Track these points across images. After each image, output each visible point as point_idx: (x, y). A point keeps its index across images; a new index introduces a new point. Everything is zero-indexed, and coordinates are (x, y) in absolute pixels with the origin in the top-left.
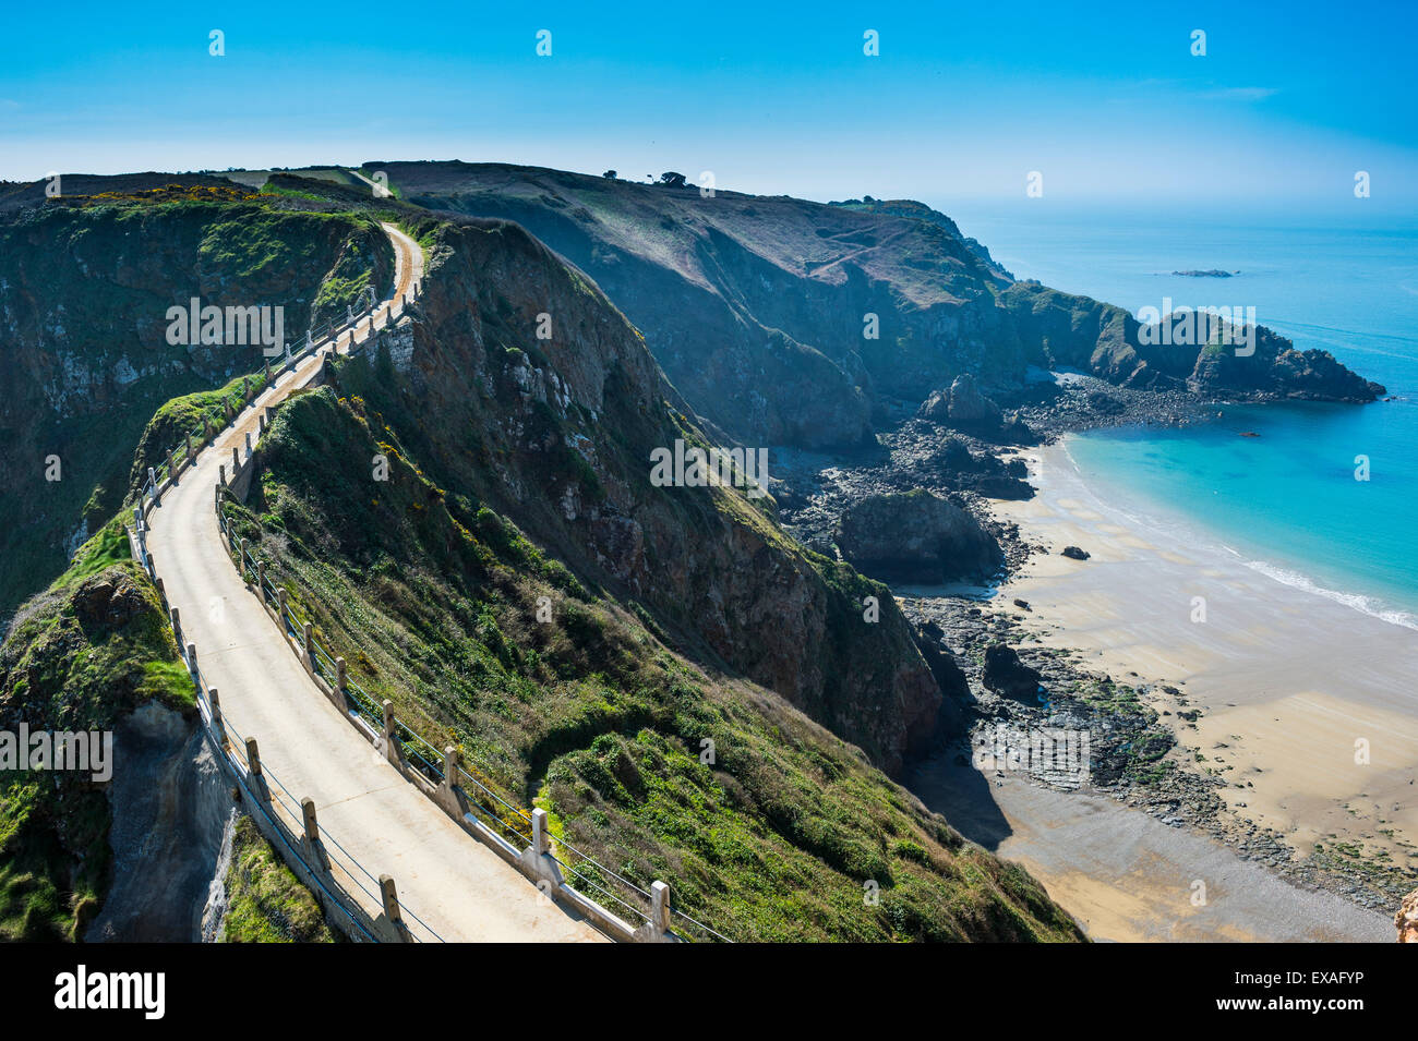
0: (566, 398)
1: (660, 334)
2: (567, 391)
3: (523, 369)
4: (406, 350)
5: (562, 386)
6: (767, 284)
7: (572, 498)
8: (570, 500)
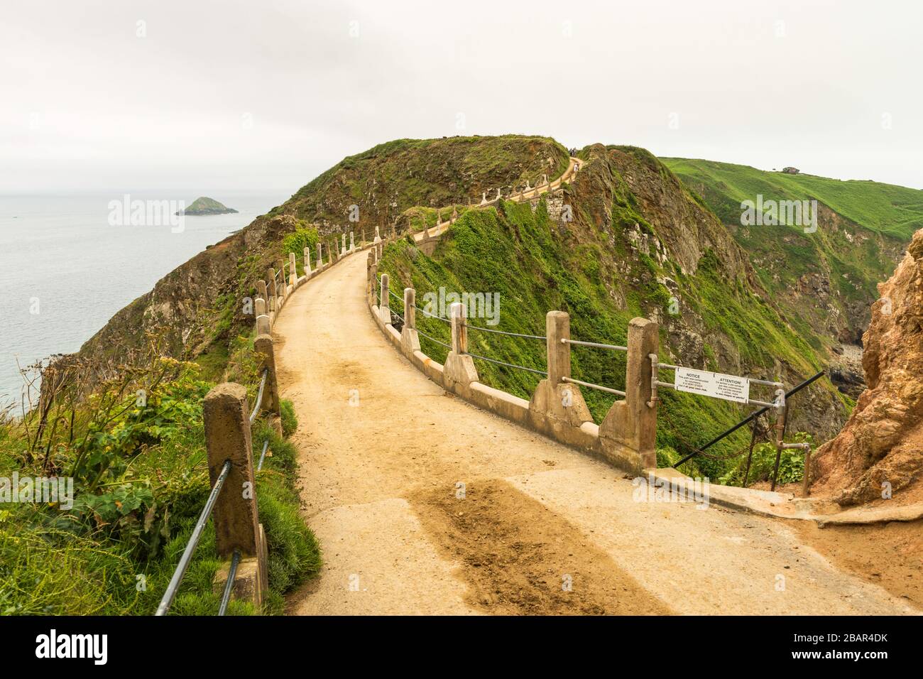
0: (664, 257)
1: (765, 261)
2: (665, 252)
3: (635, 233)
4: (558, 208)
5: (662, 248)
6: (849, 236)
7: (658, 315)
8: (656, 317)
